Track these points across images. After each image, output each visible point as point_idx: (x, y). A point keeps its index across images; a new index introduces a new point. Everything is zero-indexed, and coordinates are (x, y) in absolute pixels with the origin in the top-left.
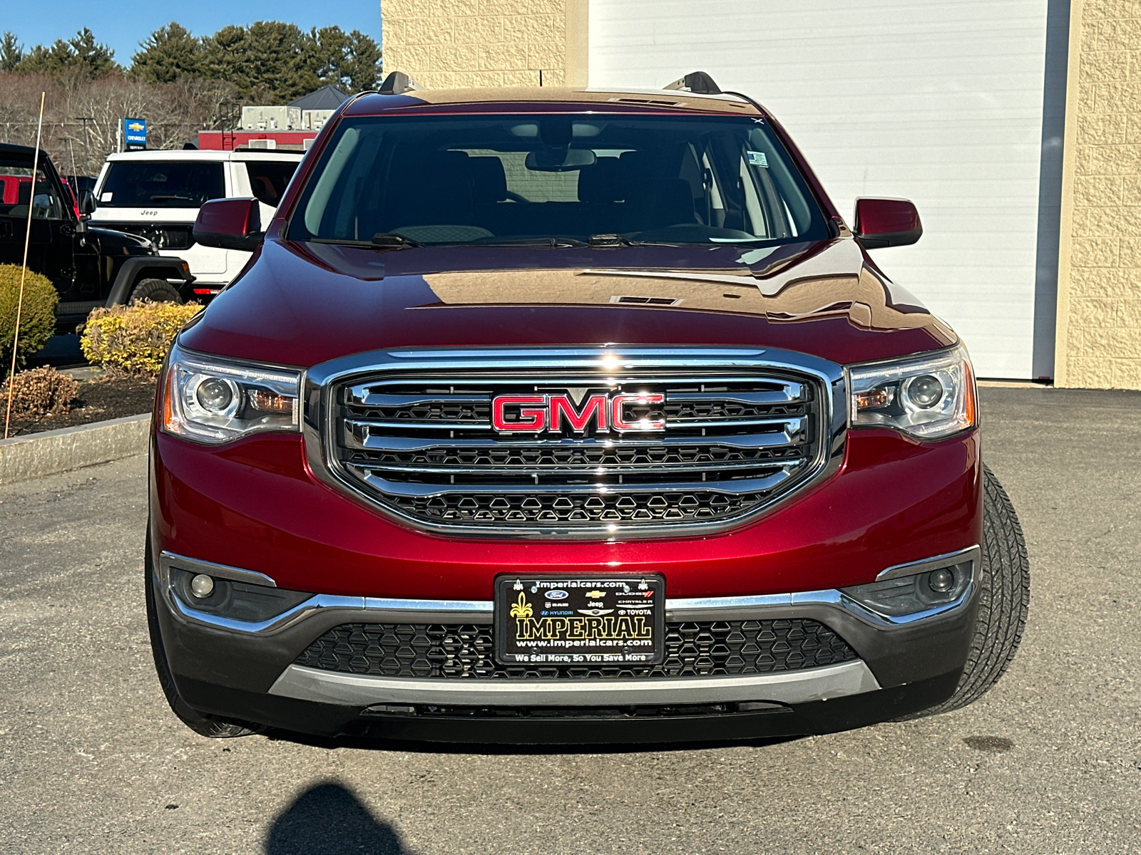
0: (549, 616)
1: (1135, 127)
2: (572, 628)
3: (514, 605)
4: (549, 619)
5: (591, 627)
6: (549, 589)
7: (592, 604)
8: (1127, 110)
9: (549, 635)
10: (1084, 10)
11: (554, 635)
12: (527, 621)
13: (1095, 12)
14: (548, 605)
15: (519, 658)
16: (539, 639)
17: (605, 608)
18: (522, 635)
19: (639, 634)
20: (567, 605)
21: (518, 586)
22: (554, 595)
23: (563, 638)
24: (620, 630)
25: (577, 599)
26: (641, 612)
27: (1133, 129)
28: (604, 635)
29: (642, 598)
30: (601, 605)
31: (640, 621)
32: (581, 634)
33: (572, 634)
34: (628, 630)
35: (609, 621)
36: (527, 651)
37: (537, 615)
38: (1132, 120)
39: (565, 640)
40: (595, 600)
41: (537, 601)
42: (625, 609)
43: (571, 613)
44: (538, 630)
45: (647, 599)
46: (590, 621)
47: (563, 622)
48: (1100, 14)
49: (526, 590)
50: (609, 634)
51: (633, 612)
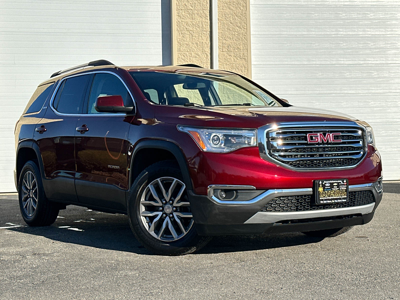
0: (326, 190)
1: (196, 99)
2: (331, 193)
3: (319, 188)
4: (326, 191)
5: (335, 193)
6: (326, 183)
7: (334, 187)
8: (193, 93)
9: (326, 195)
10: (178, 59)
11: (327, 196)
12: (322, 193)
13: (181, 60)
14: (326, 188)
15: (321, 202)
16: (324, 197)
17: (337, 188)
18: (321, 196)
19: (344, 194)
20: (330, 187)
21: (321, 183)
22: (327, 185)
23: (329, 196)
24: (340, 194)
25: (332, 185)
26: (344, 189)
27: (195, 99)
28: (337, 195)
29: (344, 185)
30: (336, 187)
31: (344, 191)
32: (333, 195)
33: (331, 195)
34: (342, 194)
35: (338, 191)
36: (322, 200)
37: (324, 191)
38: (195, 96)
39: (330, 197)
40: (335, 186)
41: (324, 186)
42: (341, 188)
43: (330, 189)
44: (324, 194)
45: (345, 185)
46: (334, 191)
47: (329, 192)
48: (183, 61)
49: (322, 184)
50: (338, 195)
51: (342, 189)
